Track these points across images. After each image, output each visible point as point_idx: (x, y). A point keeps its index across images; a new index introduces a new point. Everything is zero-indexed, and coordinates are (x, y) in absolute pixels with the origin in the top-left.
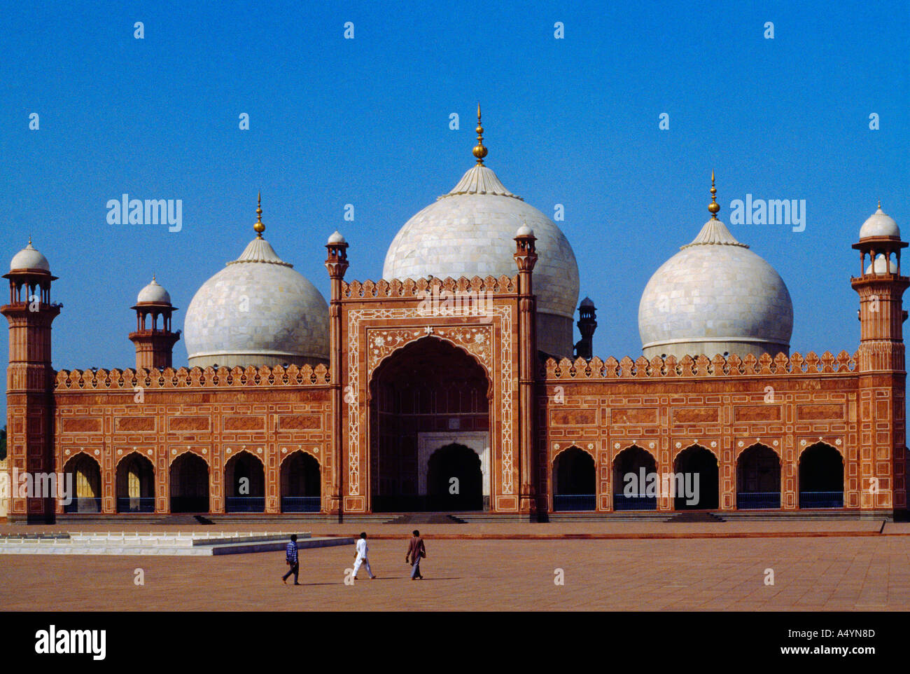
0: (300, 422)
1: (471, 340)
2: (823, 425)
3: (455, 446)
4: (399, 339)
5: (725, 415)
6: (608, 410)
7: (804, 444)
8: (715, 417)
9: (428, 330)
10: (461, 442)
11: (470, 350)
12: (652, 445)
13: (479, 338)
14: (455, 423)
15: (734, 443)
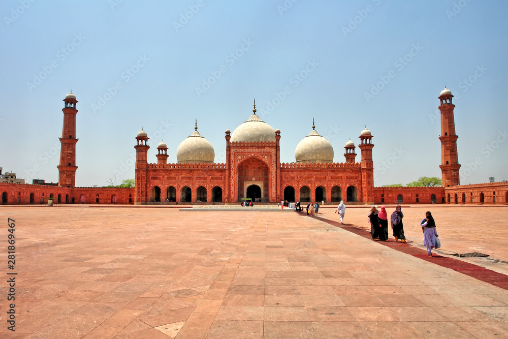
0: (217, 178)
1: (264, 158)
2: (352, 181)
3: (254, 185)
4: (245, 157)
5: (328, 178)
6: (299, 176)
7: (348, 185)
8: (325, 178)
9: (253, 155)
10: (255, 184)
11: (264, 160)
12: (310, 185)
13: (266, 157)
14: (254, 179)
15: (330, 185)
